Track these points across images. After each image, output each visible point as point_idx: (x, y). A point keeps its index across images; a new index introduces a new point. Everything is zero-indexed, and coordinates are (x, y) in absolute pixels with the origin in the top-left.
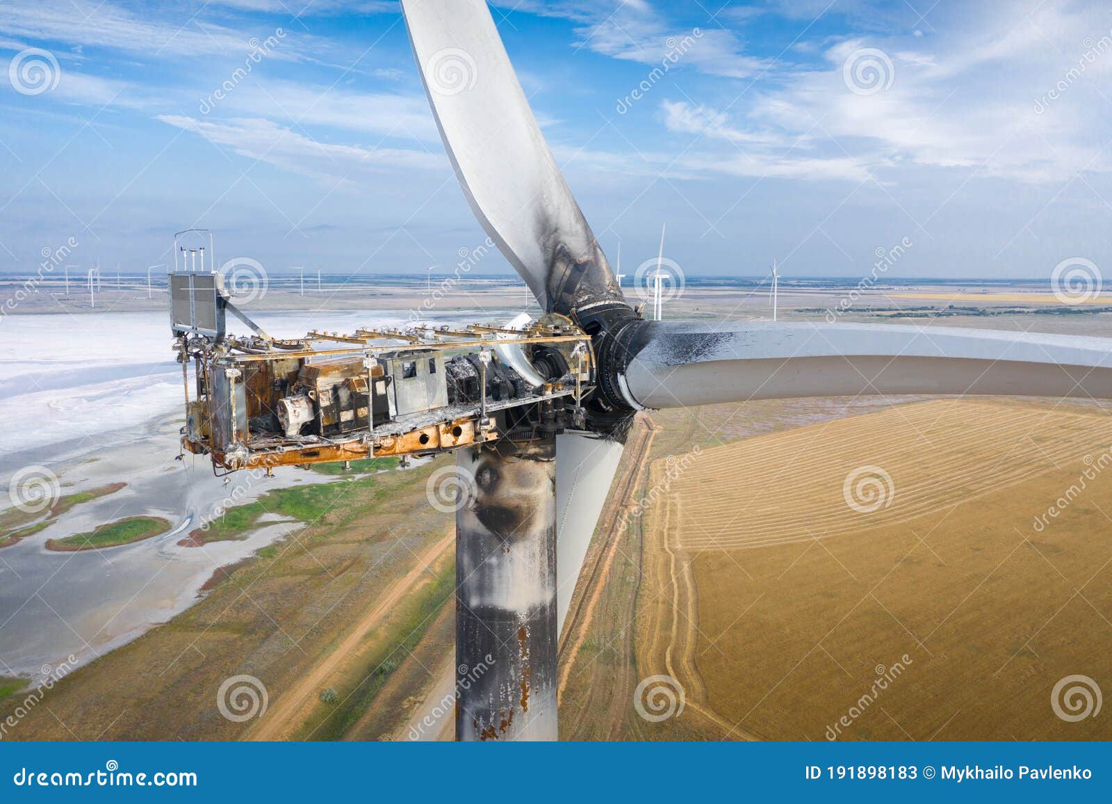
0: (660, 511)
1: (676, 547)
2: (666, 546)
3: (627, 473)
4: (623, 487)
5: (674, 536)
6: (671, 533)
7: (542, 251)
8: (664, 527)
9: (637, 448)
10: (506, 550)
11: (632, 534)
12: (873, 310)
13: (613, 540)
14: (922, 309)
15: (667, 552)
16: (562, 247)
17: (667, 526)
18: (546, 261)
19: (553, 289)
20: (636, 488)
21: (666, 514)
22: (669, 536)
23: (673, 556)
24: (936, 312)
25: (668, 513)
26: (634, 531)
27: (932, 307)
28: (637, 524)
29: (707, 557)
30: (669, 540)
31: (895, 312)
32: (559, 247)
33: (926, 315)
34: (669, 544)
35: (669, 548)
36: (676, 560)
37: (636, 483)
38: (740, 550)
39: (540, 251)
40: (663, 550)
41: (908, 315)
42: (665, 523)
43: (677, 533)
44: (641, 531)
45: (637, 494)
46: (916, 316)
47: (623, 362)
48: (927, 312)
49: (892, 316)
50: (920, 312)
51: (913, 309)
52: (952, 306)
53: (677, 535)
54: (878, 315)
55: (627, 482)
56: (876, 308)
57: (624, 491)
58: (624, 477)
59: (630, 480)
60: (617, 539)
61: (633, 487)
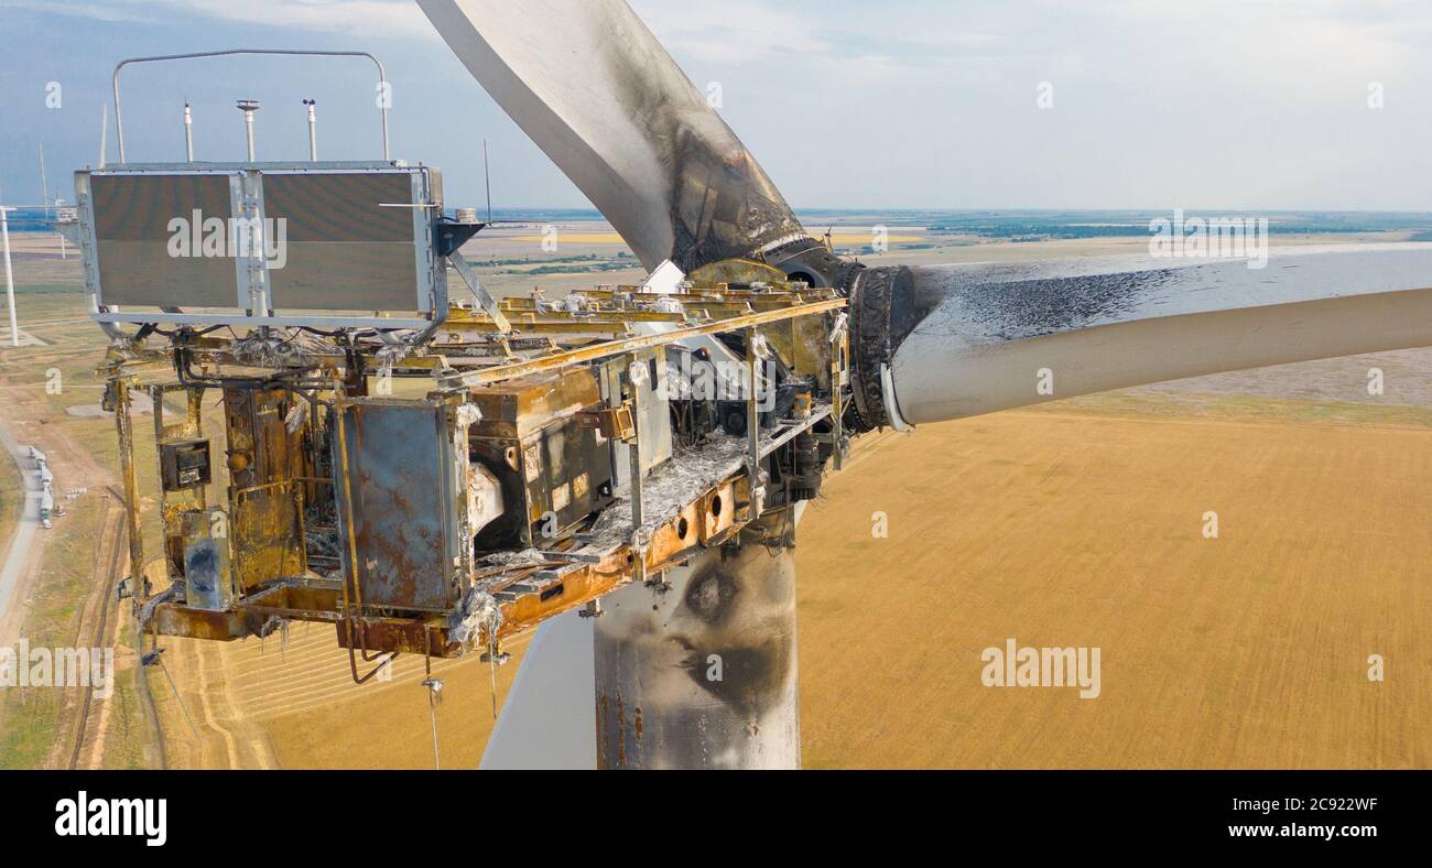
0: (181, 657)
1: (231, 718)
2: (210, 719)
3: (95, 596)
4: (92, 626)
5: (222, 699)
6: (216, 693)
7: (647, 139)
8: (198, 687)
9: (105, 545)
10: (753, 731)
11: (132, 711)
12: (500, 263)
13: (94, 732)
14: (578, 259)
15: (214, 731)
16: (687, 133)
17: (204, 684)
18: (662, 160)
19: (690, 213)
20: (121, 623)
21: (198, 661)
22: (212, 700)
23: (229, 737)
24: (600, 263)
25: (201, 658)
26: (135, 705)
27: (594, 256)
28: (139, 690)
29: (298, 725)
30: (213, 708)
31: (538, 266)
32: (681, 132)
33: (587, 269)
34: (215, 715)
35: (218, 722)
36: (237, 741)
37: (120, 612)
38: (357, 700)
39: (642, 141)
40: (206, 728)
41: (556, 270)
42: (199, 679)
43: (228, 692)
44: (152, 701)
45: (127, 633)
46: (572, 270)
47: (884, 346)
48: (587, 263)
49: (533, 272)
50: (575, 264)
51: (564, 261)
52: (623, 253)
53: (229, 696)
54: (510, 272)
55: (99, 613)
56: (505, 259)
57: (95, 634)
58: (89, 608)
59: (105, 609)
60: (102, 726)
61: (115, 621)
